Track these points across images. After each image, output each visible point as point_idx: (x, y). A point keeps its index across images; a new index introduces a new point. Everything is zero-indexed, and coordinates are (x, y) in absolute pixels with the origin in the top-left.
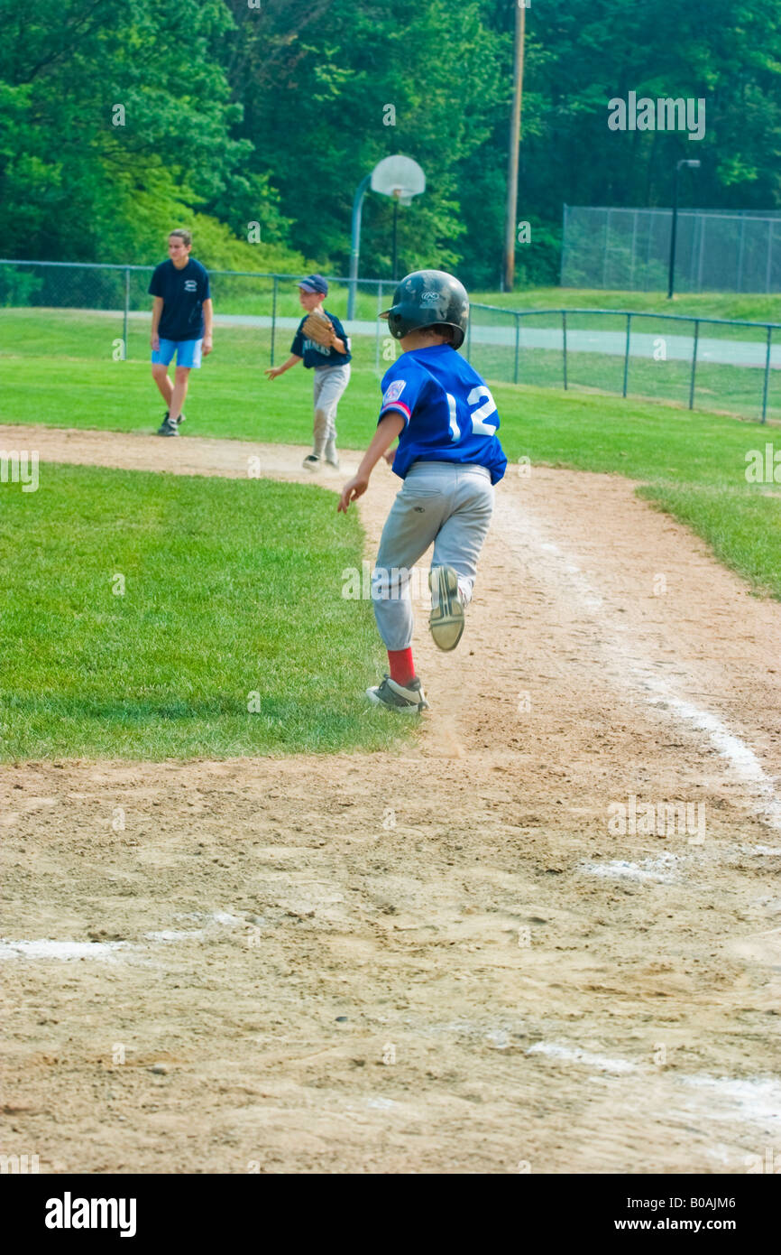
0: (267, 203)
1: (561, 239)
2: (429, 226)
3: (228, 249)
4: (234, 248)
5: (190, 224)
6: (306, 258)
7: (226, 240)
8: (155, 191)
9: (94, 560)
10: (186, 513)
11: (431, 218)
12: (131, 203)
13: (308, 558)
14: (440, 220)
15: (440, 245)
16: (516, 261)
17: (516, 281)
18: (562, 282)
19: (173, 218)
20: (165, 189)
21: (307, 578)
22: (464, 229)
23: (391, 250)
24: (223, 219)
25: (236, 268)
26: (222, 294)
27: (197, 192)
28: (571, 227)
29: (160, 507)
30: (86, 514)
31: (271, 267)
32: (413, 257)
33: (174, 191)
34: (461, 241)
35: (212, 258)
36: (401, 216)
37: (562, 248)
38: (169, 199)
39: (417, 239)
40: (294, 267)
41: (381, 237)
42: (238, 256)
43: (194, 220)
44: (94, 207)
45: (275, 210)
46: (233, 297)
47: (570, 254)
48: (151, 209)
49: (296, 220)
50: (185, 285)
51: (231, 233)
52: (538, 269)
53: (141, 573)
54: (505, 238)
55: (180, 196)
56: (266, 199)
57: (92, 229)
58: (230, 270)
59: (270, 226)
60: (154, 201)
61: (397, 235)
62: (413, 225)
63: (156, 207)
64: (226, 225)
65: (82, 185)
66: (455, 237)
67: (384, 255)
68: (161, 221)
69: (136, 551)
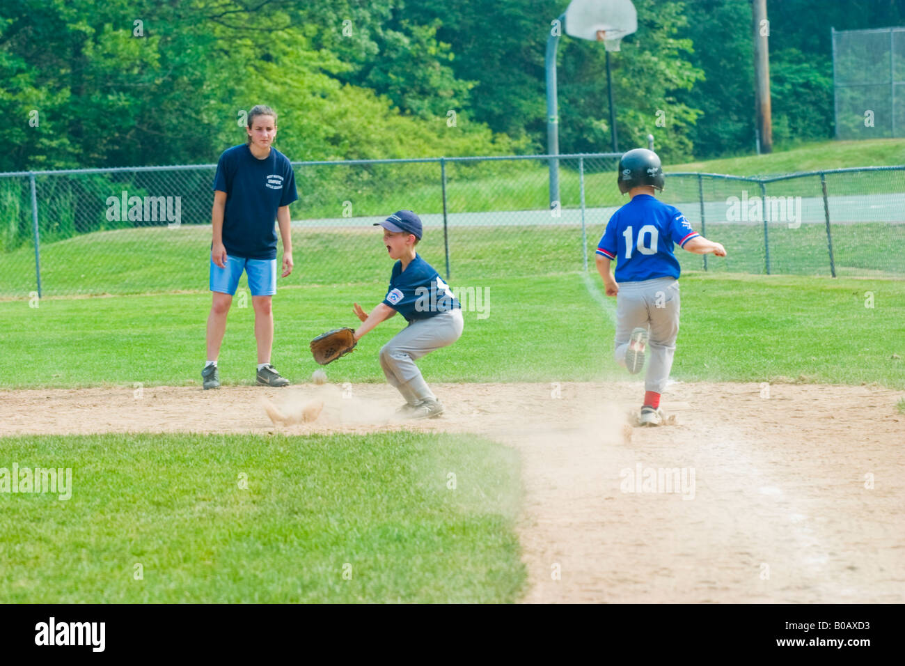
0: (437, 64)
1: (831, 76)
2: (654, 75)
3: (389, 128)
4: (396, 126)
5: (337, 100)
6: (494, 131)
7: (385, 117)
8: (286, 60)
9: (156, 559)
10: (292, 487)
11: (656, 64)
12: (255, 80)
13: (439, 533)
14: (668, 65)
15: (671, 99)
16: (773, 111)
17: (777, 137)
18: (837, 132)
19: (314, 94)
20: (299, 57)
21: (434, 558)
22: (701, 75)
23: (606, 110)
24: (380, 89)
25: (402, 152)
26: (386, 189)
27: (341, 59)
28: (843, 58)
29: (256, 482)
30: (156, 499)
31: (448, 148)
32: (635, 117)
33: (310, 59)
34: (697, 90)
35: (369, 142)
36: (616, 66)
37: (833, 88)
38: (305, 69)
39: (640, 93)
40: (479, 145)
41: (591, 94)
42: (403, 137)
43: (340, 93)
44: (206, 89)
45: (449, 71)
46: (401, 192)
47: (844, 94)
48: (284, 84)
49: (477, 83)
50: (266, 181)
51: (391, 108)
52: (804, 118)
53: (214, 573)
54: (757, 81)
55: (321, 64)
56: (436, 57)
57: (205, 119)
58: (393, 157)
59: (442, 93)
60: (286, 74)
61: (613, 91)
62: (633, 76)
63: (289, 81)
64: (384, 97)
65: (187, 60)
66: (690, 87)
67: (598, 119)
68: (297, 100)
69: (214, 542)
